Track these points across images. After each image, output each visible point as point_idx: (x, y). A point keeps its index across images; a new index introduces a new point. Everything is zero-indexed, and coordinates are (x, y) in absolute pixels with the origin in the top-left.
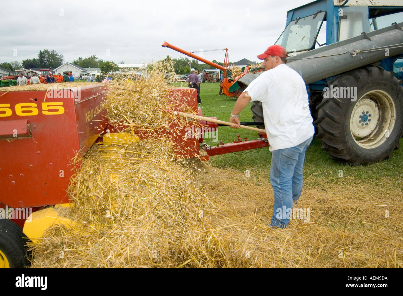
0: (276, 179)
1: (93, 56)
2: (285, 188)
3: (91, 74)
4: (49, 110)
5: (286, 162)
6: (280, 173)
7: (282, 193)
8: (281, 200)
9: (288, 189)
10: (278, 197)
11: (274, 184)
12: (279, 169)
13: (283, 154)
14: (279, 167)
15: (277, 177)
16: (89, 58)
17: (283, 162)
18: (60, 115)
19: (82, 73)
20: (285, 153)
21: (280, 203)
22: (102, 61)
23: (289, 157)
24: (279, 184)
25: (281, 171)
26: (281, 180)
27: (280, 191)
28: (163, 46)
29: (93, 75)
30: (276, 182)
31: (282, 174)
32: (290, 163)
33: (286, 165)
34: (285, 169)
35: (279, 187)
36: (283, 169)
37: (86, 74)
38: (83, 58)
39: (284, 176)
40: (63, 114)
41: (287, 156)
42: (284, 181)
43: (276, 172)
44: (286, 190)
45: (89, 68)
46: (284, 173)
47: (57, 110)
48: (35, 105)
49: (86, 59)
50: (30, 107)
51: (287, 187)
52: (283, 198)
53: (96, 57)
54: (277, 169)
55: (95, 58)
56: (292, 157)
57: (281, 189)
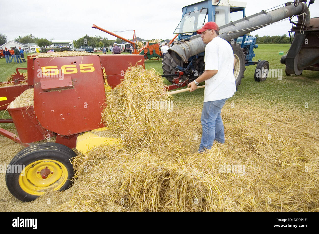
0: (205, 120)
1: (30, 35)
2: (211, 126)
3: (31, 48)
4: (85, 70)
5: (214, 109)
6: (209, 116)
7: (208, 129)
8: (207, 134)
9: (213, 127)
10: (205, 132)
11: (204, 123)
12: (208, 114)
13: (214, 104)
14: (208, 112)
15: (206, 119)
16: (27, 37)
17: (212, 109)
18: (92, 73)
19: (24, 47)
20: (214, 103)
21: (207, 136)
22: (38, 38)
23: (217, 106)
24: (207, 124)
25: (210, 115)
26: (208, 121)
27: (207, 128)
28: (92, 27)
29: (33, 48)
30: (205, 122)
31: (210, 117)
32: (216, 110)
33: (213, 111)
34: (213, 114)
35: (207, 125)
36: (211, 114)
37: (27, 48)
38: (23, 37)
39: (211, 118)
40: (94, 72)
41: (216, 105)
42: (211, 122)
43: (206, 115)
44: (212, 128)
45: (28, 43)
46: (212, 117)
47: (90, 69)
48: (75, 66)
49: (25, 37)
50: (72, 67)
51: (212, 126)
52: (209, 133)
53: (33, 35)
54: (207, 114)
55: (31, 36)
56: (219, 106)
57: (208, 127)
